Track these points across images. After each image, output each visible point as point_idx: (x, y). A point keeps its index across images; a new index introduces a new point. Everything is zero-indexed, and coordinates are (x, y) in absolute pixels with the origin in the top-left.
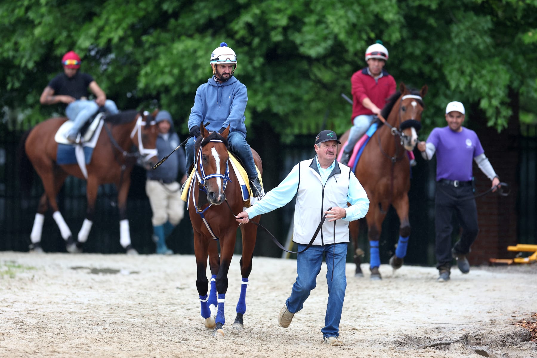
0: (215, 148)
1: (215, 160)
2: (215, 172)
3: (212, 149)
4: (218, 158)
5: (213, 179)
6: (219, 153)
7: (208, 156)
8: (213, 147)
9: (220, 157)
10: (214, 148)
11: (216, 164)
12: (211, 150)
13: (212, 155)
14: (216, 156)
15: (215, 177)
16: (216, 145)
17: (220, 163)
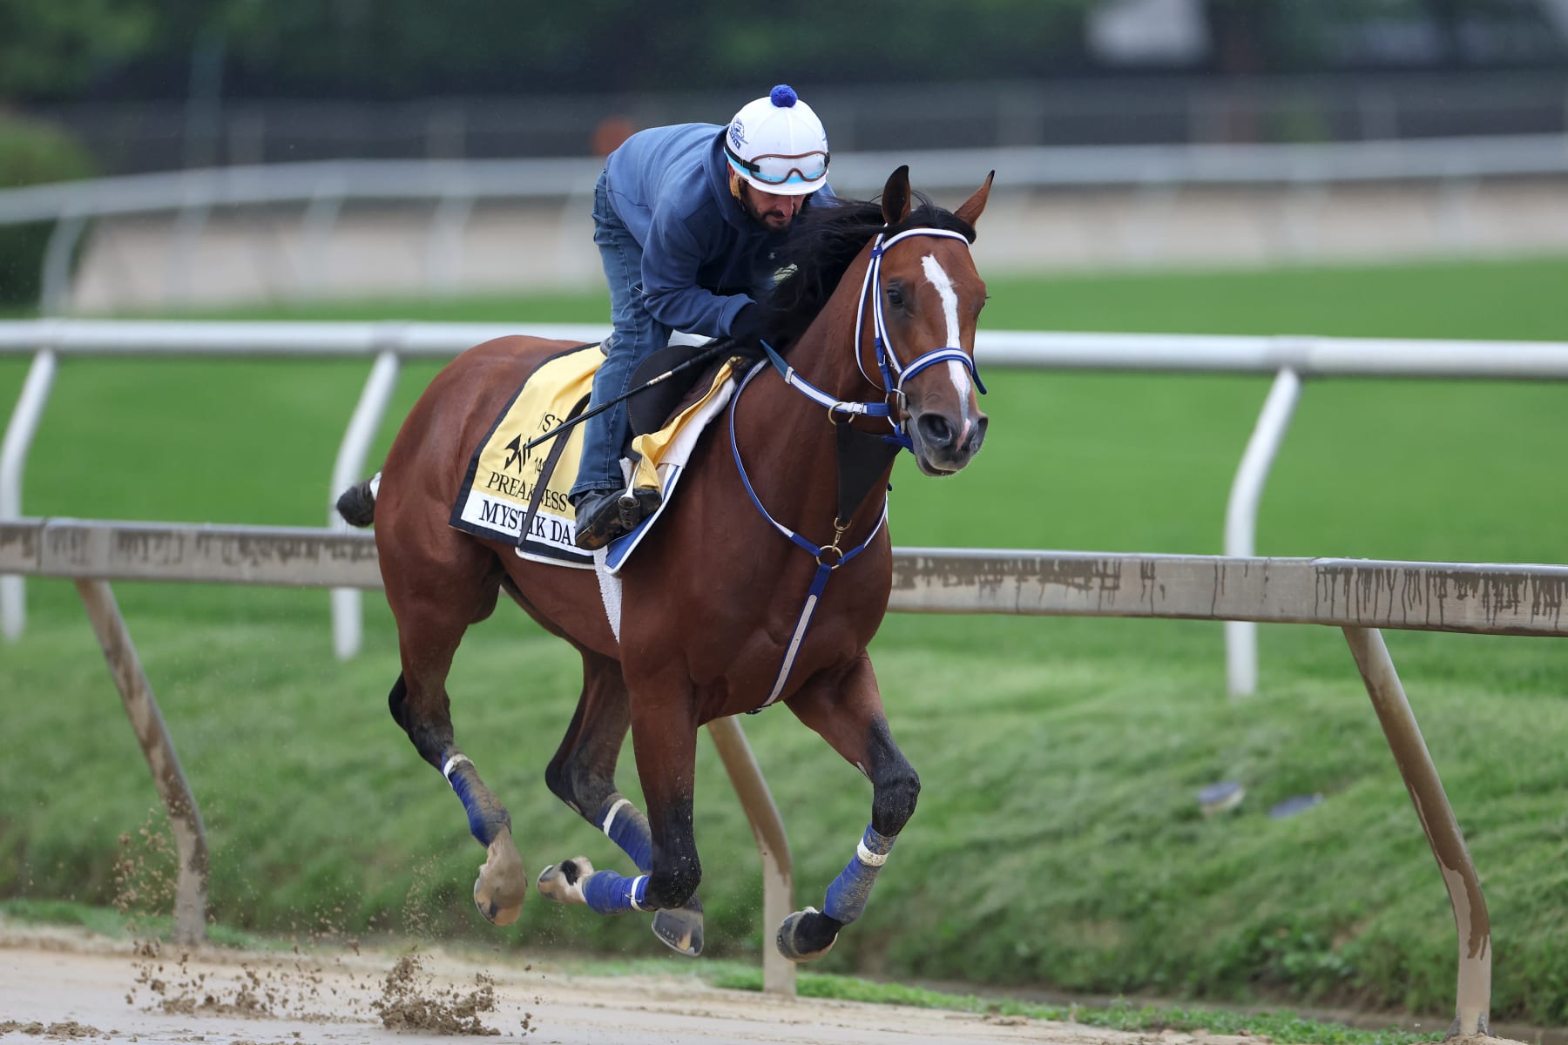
0: (935, 256)
1: (941, 300)
2: (941, 342)
3: (925, 259)
4: (951, 291)
5: (936, 367)
6: (951, 275)
7: (911, 286)
8: (927, 255)
9: (955, 290)
10: (932, 257)
11: (946, 311)
12: (922, 262)
13: (926, 279)
14: (941, 286)
15: (943, 361)
16: (940, 246)
17: (958, 310)
